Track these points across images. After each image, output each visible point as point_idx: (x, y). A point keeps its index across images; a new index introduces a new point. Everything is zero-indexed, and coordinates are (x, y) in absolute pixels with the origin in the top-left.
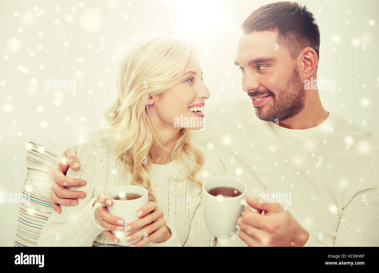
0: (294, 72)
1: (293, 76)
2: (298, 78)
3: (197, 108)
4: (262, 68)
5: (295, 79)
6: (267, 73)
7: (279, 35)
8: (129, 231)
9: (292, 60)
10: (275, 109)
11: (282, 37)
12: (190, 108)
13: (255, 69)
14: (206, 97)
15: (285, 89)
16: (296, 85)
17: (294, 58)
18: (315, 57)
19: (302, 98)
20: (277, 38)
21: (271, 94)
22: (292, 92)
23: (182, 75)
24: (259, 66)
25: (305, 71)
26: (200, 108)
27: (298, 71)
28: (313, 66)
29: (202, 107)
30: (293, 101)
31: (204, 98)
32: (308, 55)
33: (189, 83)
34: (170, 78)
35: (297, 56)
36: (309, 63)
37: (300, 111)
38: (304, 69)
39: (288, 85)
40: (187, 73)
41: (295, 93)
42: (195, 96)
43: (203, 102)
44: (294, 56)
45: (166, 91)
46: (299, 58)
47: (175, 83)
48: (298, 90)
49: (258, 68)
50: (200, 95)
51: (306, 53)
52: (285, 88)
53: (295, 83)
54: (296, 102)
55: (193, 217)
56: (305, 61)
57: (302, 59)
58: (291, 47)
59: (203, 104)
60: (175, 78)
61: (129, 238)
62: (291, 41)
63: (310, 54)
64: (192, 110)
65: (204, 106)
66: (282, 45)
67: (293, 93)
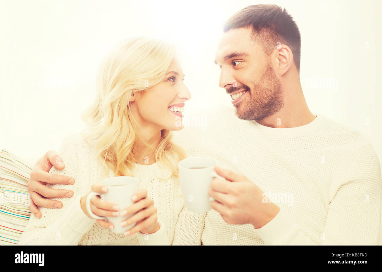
0: (268, 67)
1: (267, 72)
2: (272, 74)
3: (177, 109)
4: (237, 63)
5: (269, 74)
6: (241, 68)
7: (253, 31)
8: (124, 216)
9: (266, 56)
10: (251, 104)
11: (256, 34)
12: (170, 108)
13: (231, 66)
14: (187, 98)
15: (259, 84)
16: (271, 80)
17: (267, 54)
18: (290, 54)
19: (279, 95)
20: (251, 35)
21: (247, 89)
22: (266, 87)
23: (166, 73)
24: (235, 61)
25: (280, 67)
26: (180, 108)
27: (272, 67)
28: (288, 64)
29: (182, 108)
30: (269, 96)
31: (185, 99)
32: (283, 52)
33: (172, 83)
34: (155, 76)
35: (271, 53)
36: (284, 60)
37: (280, 109)
38: (280, 66)
39: (262, 79)
40: (170, 73)
41: (270, 88)
42: (177, 96)
43: (183, 103)
44: (268, 53)
45: (149, 89)
46: (273, 55)
47: (159, 81)
48: (273, 86)
49: (234, 64)
50: (181, 96)
51: (280, 50)
52: (258, 82)
53: (269, 78)
54: (273, 98)
55: (178, 220)
56: (280, 58)
57: (276, 56)
58: (264, 43)
59: (182, 105)
60: (159, 76)
61: (125, 223)
62: (264, 38)
63: (285, 50)
64: (172, 109)
65: (184, 107)
66: (255, 41)
67: (269, 88)
